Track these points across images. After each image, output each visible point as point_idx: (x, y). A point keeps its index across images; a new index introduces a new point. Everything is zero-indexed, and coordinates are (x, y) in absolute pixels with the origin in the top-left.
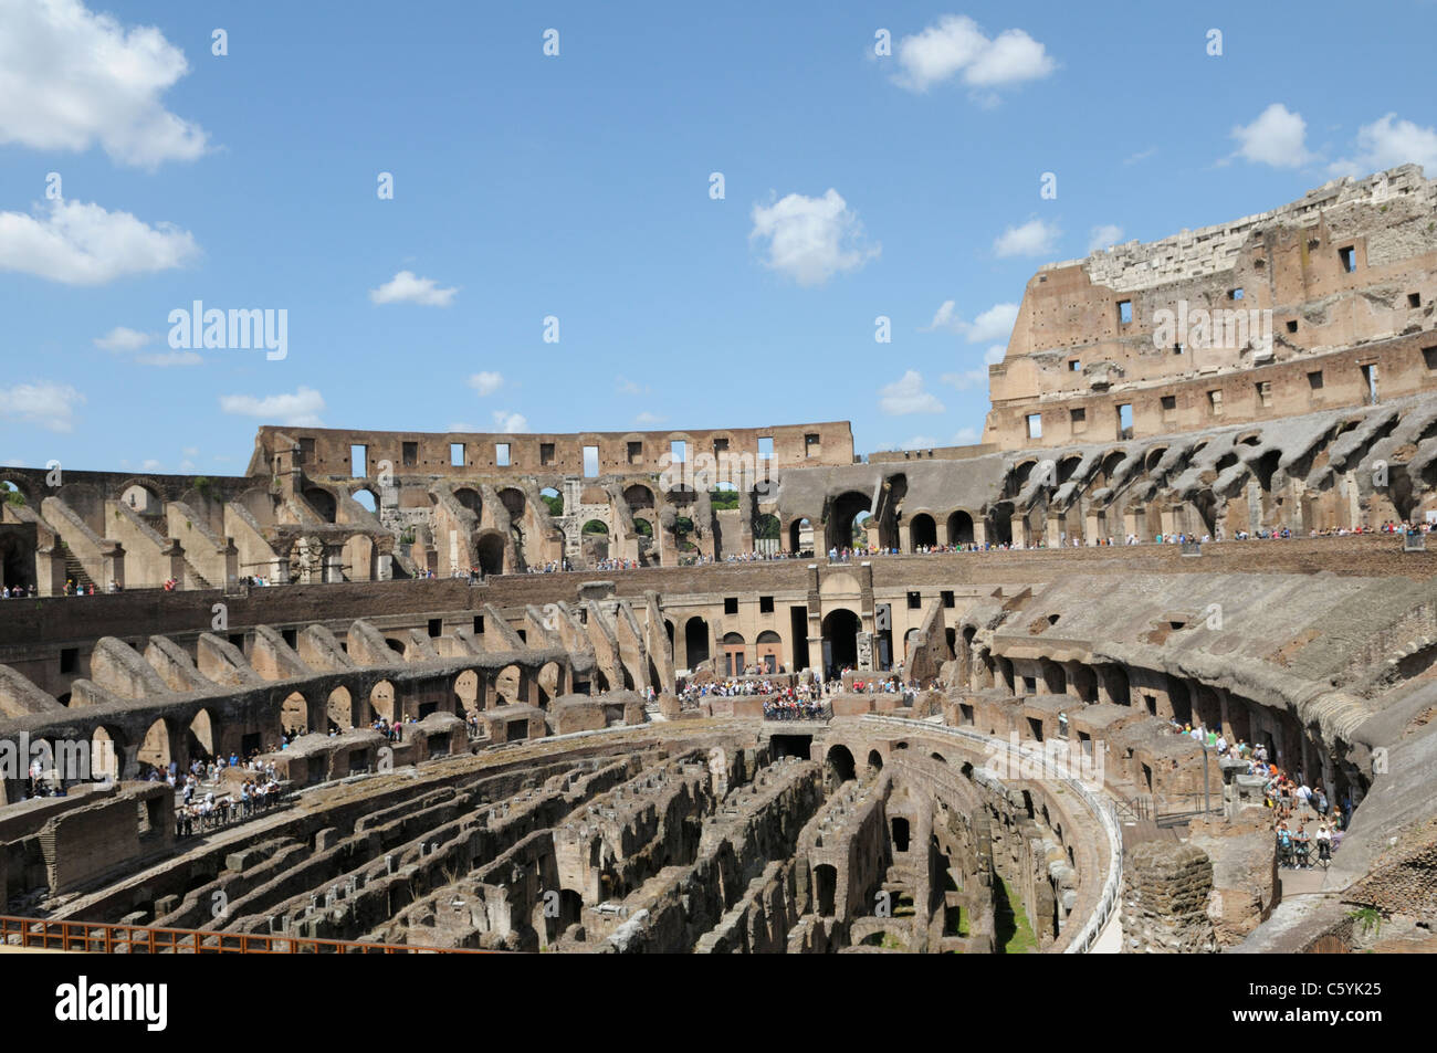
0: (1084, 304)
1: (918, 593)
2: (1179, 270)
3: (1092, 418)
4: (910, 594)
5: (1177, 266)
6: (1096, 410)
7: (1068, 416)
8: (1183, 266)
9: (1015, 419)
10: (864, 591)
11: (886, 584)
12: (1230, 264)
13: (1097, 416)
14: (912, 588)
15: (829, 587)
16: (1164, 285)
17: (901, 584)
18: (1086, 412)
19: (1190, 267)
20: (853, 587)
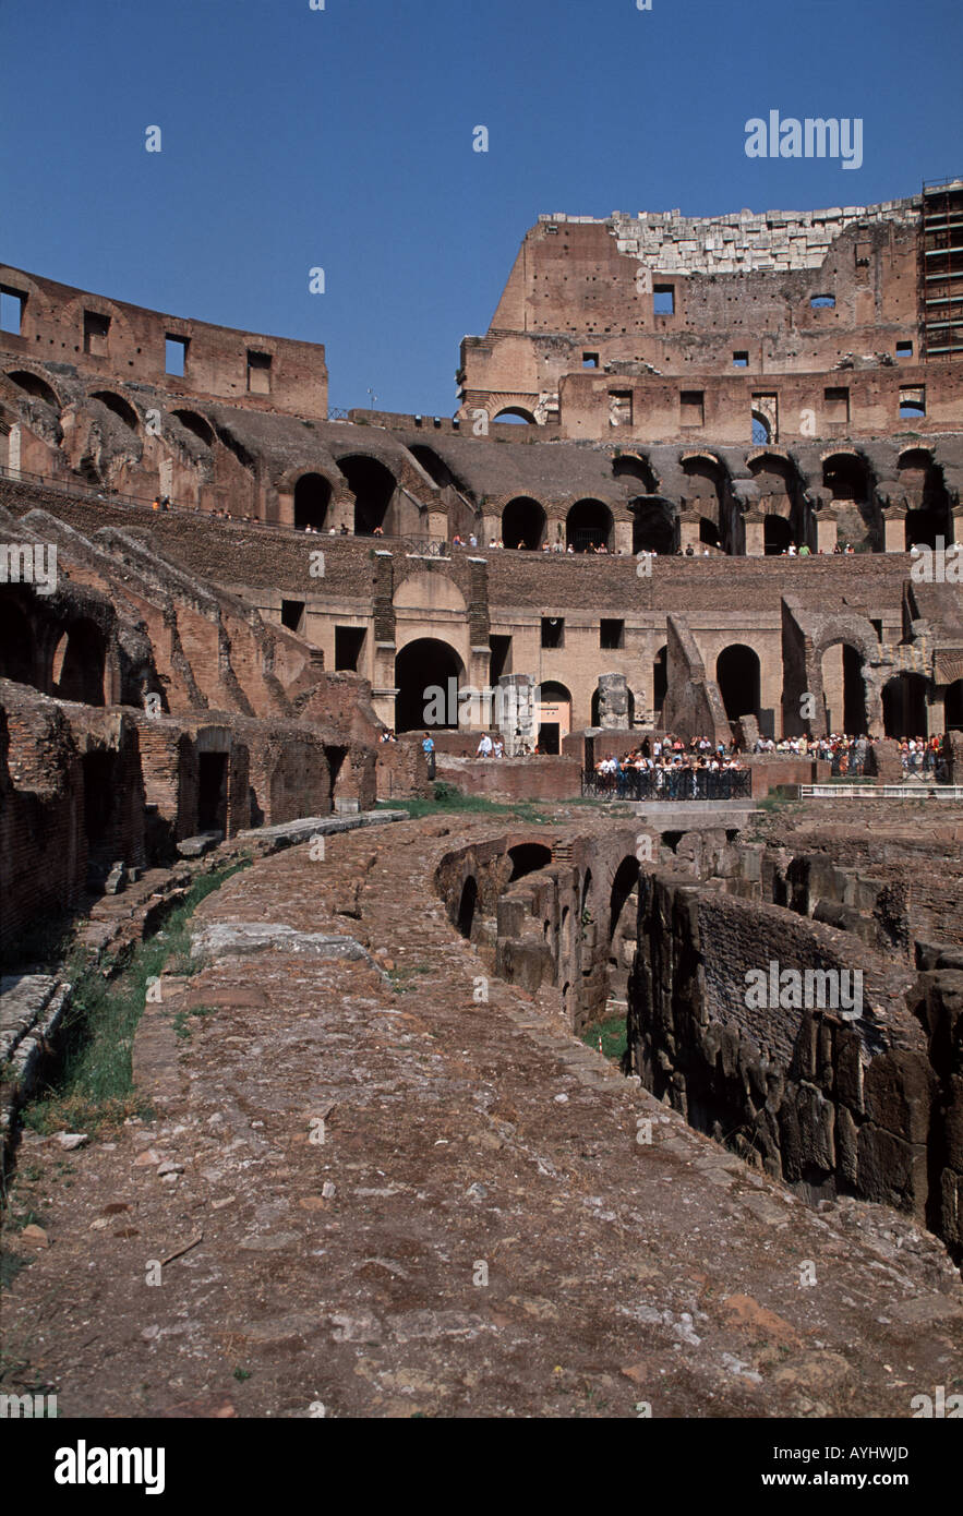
0: (609, 279)
1: (561, 621)
2: (739, 260)
3: (715, 407)
4: (546, 621)
5: (739, 254)
6: (721, 396)
7: (677, 399)
8: (747, 255)
9: (594, 394)
10: (471, 608)
11: (504, 601)
12: (815, 262)
13: (723, 406)
14: (550, 612)
15: (408, 596)
16: (724, 275)
17: (529, 603)
18: (706, 397)
19: (754, 258)
20: (452, 599)
